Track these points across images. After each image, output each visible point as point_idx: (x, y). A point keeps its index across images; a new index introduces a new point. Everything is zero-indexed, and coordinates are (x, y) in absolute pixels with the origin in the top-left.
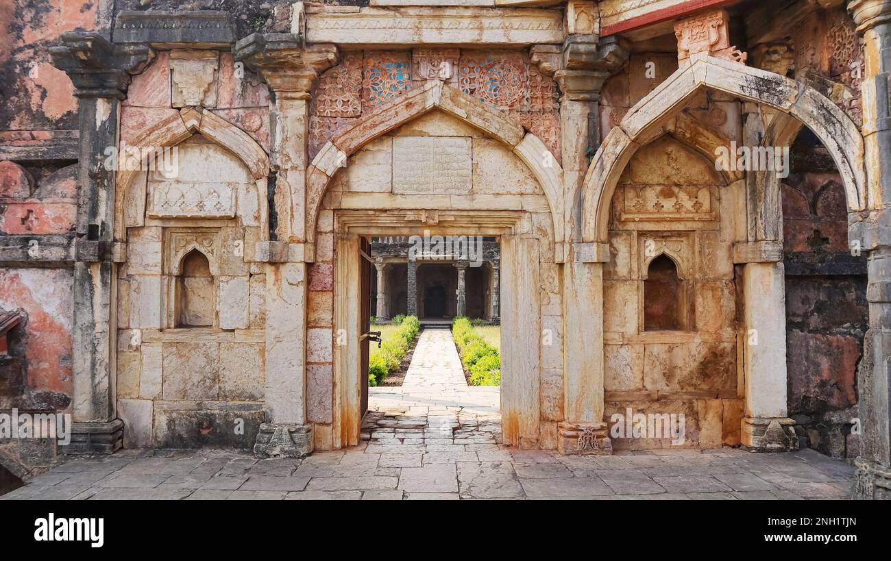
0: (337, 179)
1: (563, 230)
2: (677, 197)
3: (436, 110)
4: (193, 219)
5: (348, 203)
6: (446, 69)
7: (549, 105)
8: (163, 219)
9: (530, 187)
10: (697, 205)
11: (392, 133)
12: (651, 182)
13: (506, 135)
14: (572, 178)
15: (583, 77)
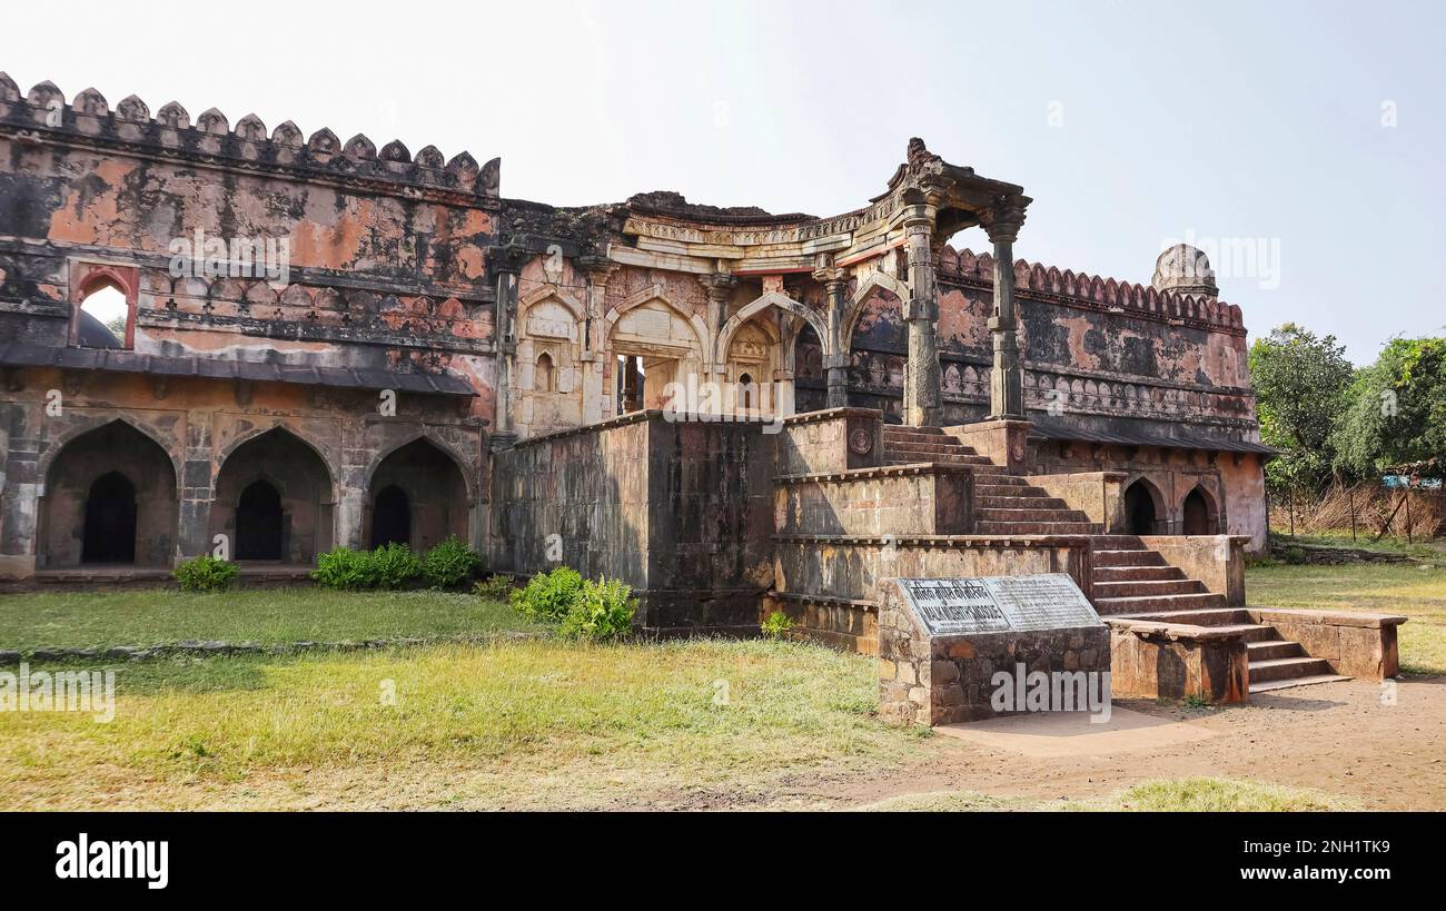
0: (615, 326)
1: (708, 357)
2: (753, 348)
3: (658, 298)
4: (547, 337)
5: (618, 337)
6: (663, 280)
7: (703, 301)
8: (534, 336)
9: (694, 338)
10: (761, 352)
11: (637, 307)
12: (744, 341)
13: (686, 313)
14: (713, 335)
15: (720, 291)
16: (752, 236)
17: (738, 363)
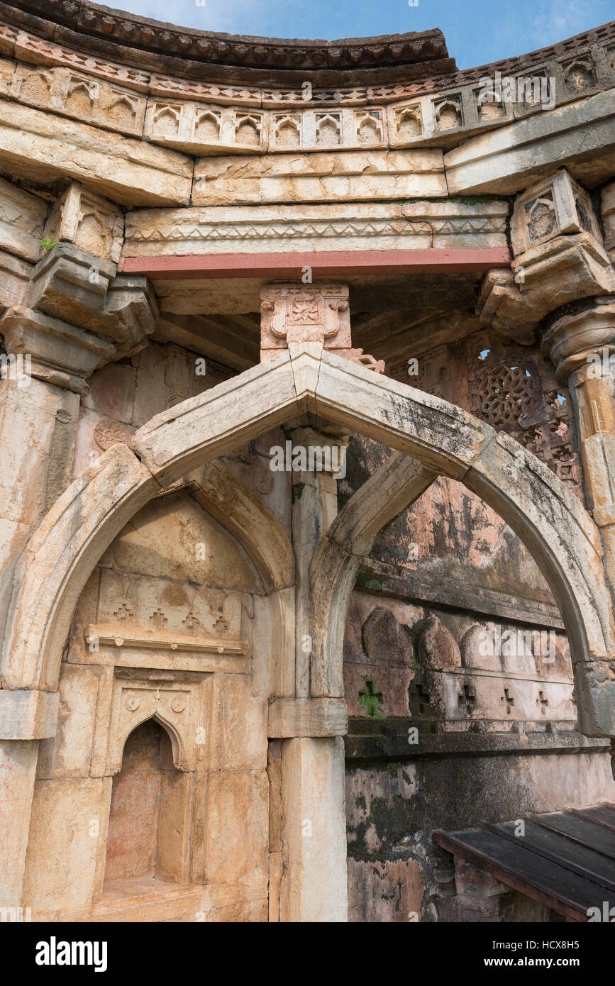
2: (191, 606)
10: (222, 624)
12: (149, 571)
15: (65, 339)
16: (229, 120)
17: (122, 673)
